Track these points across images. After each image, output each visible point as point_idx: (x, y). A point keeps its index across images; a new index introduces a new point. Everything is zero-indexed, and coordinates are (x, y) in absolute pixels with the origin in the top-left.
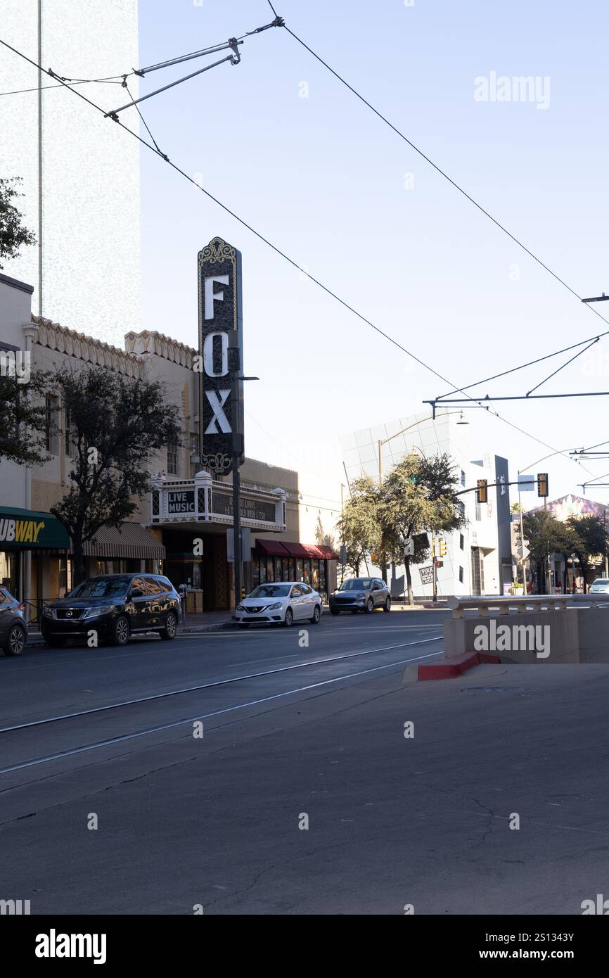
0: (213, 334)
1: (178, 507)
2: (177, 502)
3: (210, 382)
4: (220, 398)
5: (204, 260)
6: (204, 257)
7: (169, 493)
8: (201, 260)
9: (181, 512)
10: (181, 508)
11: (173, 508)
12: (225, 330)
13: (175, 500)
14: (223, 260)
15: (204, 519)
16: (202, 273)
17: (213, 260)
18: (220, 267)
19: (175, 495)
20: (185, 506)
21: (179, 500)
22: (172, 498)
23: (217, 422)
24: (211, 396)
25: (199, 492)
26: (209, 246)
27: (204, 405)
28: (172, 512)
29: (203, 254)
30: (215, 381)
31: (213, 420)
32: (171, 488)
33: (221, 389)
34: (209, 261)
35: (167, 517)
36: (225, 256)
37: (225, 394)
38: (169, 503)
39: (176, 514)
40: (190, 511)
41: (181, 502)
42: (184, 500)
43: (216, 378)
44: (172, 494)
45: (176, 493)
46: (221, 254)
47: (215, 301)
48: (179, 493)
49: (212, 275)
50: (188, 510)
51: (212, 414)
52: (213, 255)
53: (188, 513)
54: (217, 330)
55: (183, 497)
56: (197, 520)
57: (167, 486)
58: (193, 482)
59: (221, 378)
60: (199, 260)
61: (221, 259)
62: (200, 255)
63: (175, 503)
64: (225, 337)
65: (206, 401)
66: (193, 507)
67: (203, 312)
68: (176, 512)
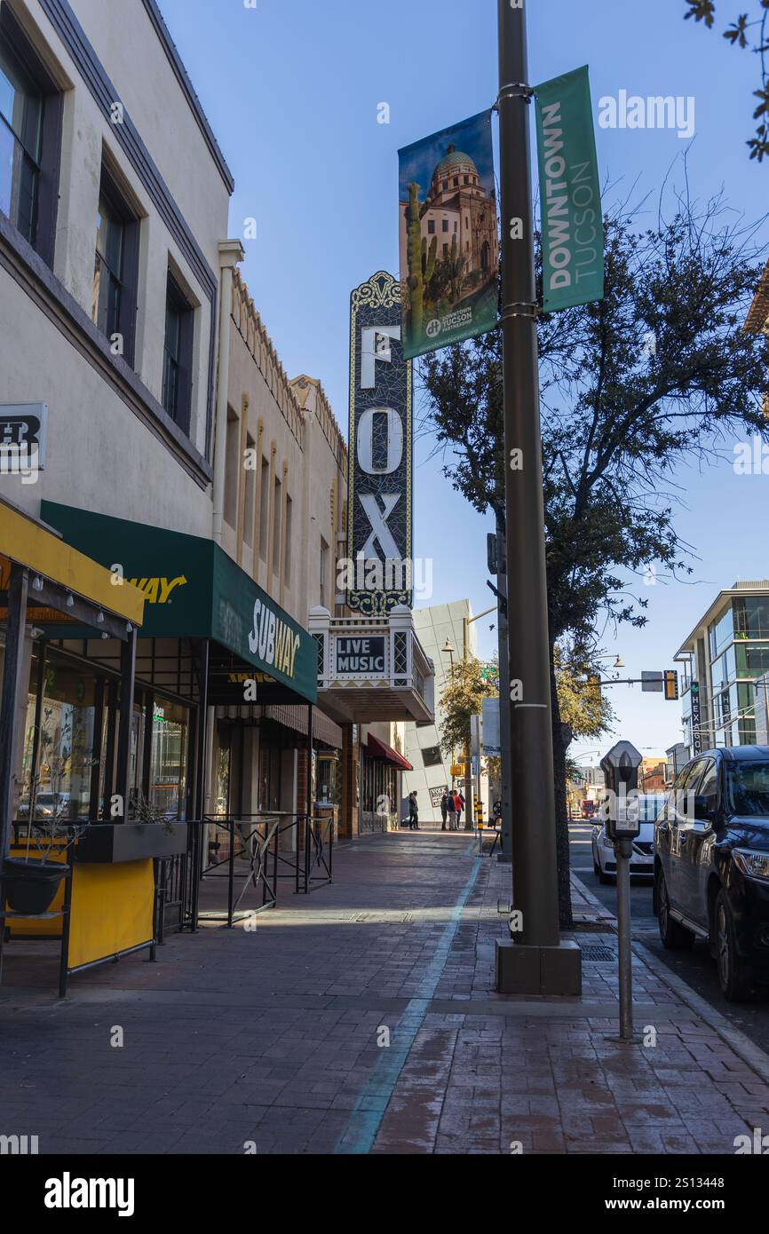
0: (374, 411)
1: (354, 663)
2: (353, 654)
3: (366, 482)
4: (382, 506)
5: (361, 303)
6: (361, 299)
7: (338, 639)
8: (356, 302)
9: (358, 671)
10: (360, 664)
11: (344, 664)
12: (392, 405)
13: (349, 651)
14: (391, 305)
15: (405, 684)
16: (357, 321)
17: (375, 304)
18: (386, 314)
19: (348, 642)
20: (368, 662)
21: (357, 651)
22: (344, 647)
23: (376, 542)
24: (368, 502)
25: (396, 639)
26: (368, 282)
27: (354, 516)
28: (343, 671)
29: (359, 294)
30: (374, 481)
31: (371, 540)
32: (343, 631)
33: (385, 492)
34: (368, 304)
35: (334, 678)
36: (394, 299)
37: (391, 501)
38: (339, 655)
39: (351, 676)
40: (375, 670)
41: (360, 655)
42: (364, 651)
43: (377, 476)
44: (344, 641)
45: (351, 639)
46: (387, 296)
47: (378, 362)
48: (356, 639)
49: (372, 324)
50: (371, 668)
51: (370, 530)
52: (376, 297)
53: (371, 674)
54: (379, 404)
55: (364, 646)
56: (392, 685)
57: (338, 627)
58: (386, 622)
59: (383, 476)
60: (352, 303)
61: (387, 303)
62: (353, 296)
63: (349, 656)
64: (393, 416)
65: (359, 509)
66: (381, 663)
67: (358, 378)
68: (350, 671)
